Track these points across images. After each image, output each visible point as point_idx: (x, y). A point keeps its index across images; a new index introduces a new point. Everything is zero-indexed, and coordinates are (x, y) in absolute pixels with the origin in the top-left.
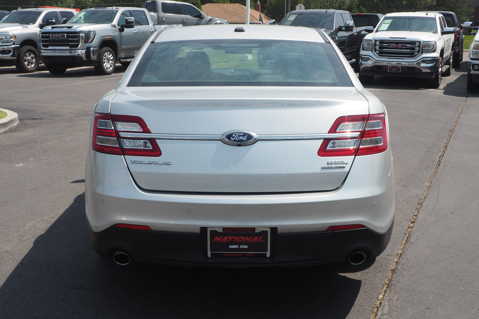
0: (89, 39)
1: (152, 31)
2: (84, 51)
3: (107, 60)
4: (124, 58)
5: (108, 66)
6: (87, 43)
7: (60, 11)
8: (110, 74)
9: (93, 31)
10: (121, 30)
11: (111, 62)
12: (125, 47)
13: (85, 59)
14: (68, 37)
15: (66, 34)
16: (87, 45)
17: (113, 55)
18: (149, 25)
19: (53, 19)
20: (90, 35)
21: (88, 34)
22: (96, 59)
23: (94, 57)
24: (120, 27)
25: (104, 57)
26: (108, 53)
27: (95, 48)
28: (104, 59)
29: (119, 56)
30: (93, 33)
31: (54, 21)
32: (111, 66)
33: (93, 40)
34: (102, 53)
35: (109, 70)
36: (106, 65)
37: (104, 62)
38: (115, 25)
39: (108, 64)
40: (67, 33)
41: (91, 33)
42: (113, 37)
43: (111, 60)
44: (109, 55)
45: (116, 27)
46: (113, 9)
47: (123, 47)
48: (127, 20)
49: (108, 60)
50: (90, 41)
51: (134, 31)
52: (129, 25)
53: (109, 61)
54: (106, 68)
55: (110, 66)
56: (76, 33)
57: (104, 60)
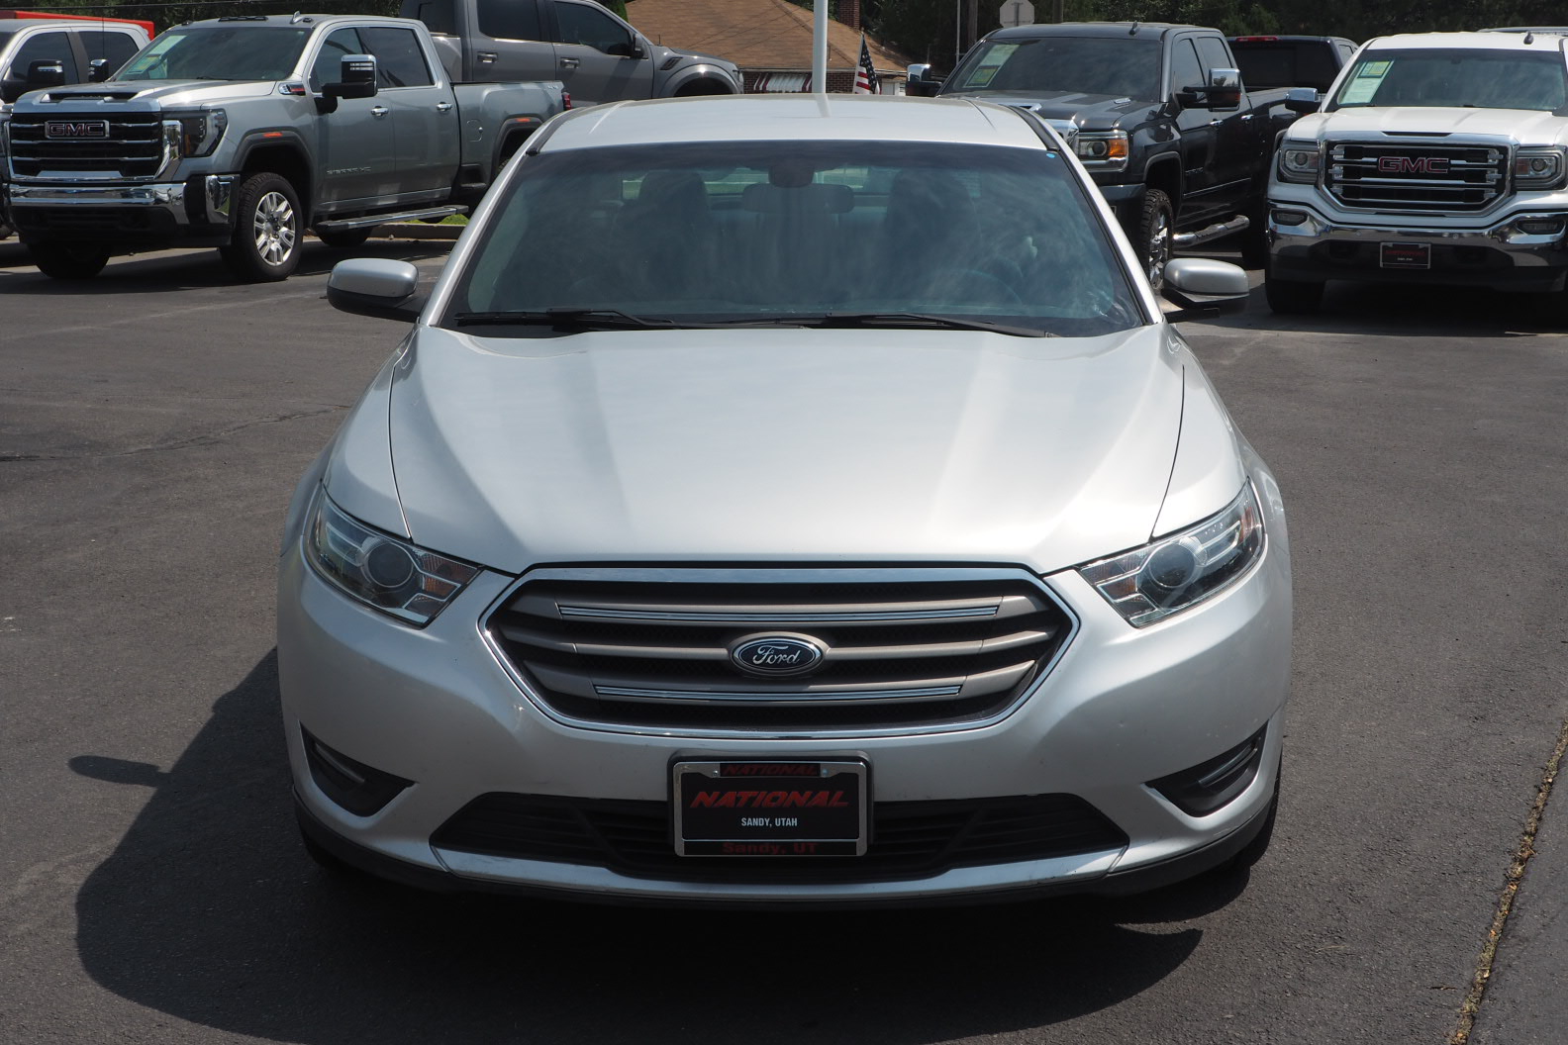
0: (202, 140)
1: (446, 109)
2: (179, 190)
3: (269, 225)
4: (334, 217)
5: (275, 246)
6: (192, 155)
7: (80, 33)
8: (281, 278)
9: (214, 110)
10: (326, 105)
11: (284, 229)
12: (338, 171)
13: (182, 218)
14: (116, 132)
15: (107, 123)
16: (192, 164)
17: (292, 205)
18: (432, 83)
19: (56, 65)
20: (205, 127)
21: (194, 119)
22: (226, 221)
23: (218, 213)
24: (320, 94)
25: (258, 213)
26: (274, 194)
27: (222, 177)
28: (260, 220)
29: (315, 208)
30: (216, 118)
31: (59, 69)
32: (285, 248)
33: (216, 143)
34: (248, 198)
35: (279, 263)
36: (265, 244)
37: (259, 233)
38: (301, 86)
39: (272, 239)
40: (114, 117)
41: (208, 119)
42: (293, 133)
43: (285, 224)
44: (278, 204)
45: (303, 93)
46: (292, 23)
47: (330, 172)
48: (347, 65)
49: (275, 222)
50: (203, 147)
51: (376, 110)
52: (358, 84)
53: (276, 229)
54: (264, 254)
55: (280, 248)
56: (149, 116)
57: (256, 224)
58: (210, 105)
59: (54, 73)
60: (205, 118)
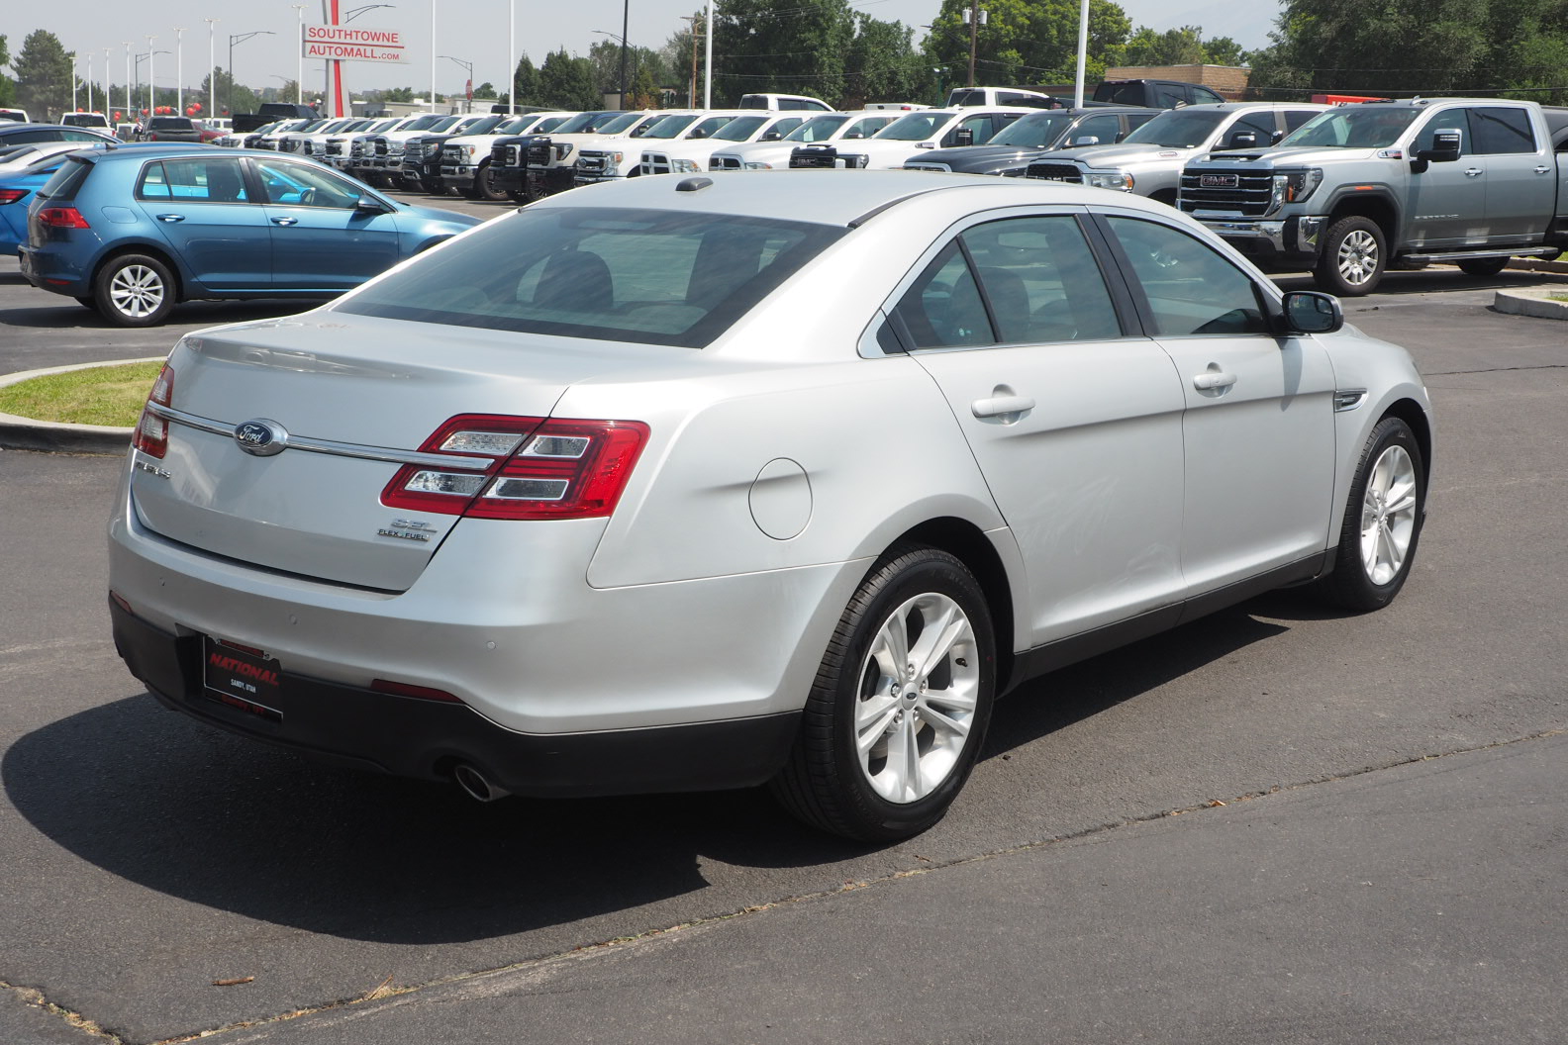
0: (1300, 190)
1: (1545, 172)
2: (1277, 227)
3: (1354, 255)
4: (1420, 251)
5: (1357, 270)
6: (1293, 201)
7: (1286, 112)
8: (1360, 293)
9: (1314, 169)
10: (1418, 167)
11: (1367, 259)
12: (1425, 217)
13: (1279, 246)
14: (1243, 184)
15: (1238, 176)
16: (1292, 208)
17: (1376, 240)
18: (1535, 150)
19: (1250, 134)
20: (1304, 182)
21: (1296, 175)
22: (1313, 250)
23: (1307, 243)
24: (1415, 159)
25: (1343, 245)
26: (1360, 232)
27: (1313, 218)
28: (1343, 251)
29: (1399, 243)
30: (1313, 175)
31: (1252, 138)
32: (1366, 272)
33: (1312, 192)
34: (1336, 234)
35: (1359, 284)
36: (1347, 269)
37: (1342, 260)
38: (1399, 152)
39: (1356, 265)
40: (1242, 172)
41: (1308, 176)
42: (1383, 187)
43: (1369, 255)
44: (1363, 240)
45: (1400, 158)
46: (1411, 104)
47: (1417, 217)
48: (1438, 136)
49: (1360, 253)
50: (1301, 196)
52: (1444, 151)
53: (1361, 258)
54: (1345, 276)
55: (1362, 272)
56: (1265, 173)
57: (1340, 254)
58: (1312, 166)
59: (1247, 141)
60: (1305, 174)
